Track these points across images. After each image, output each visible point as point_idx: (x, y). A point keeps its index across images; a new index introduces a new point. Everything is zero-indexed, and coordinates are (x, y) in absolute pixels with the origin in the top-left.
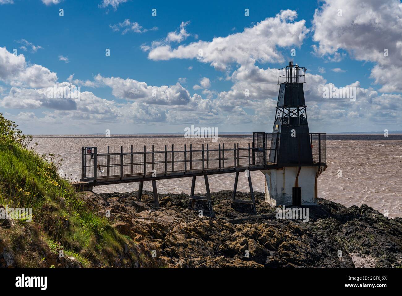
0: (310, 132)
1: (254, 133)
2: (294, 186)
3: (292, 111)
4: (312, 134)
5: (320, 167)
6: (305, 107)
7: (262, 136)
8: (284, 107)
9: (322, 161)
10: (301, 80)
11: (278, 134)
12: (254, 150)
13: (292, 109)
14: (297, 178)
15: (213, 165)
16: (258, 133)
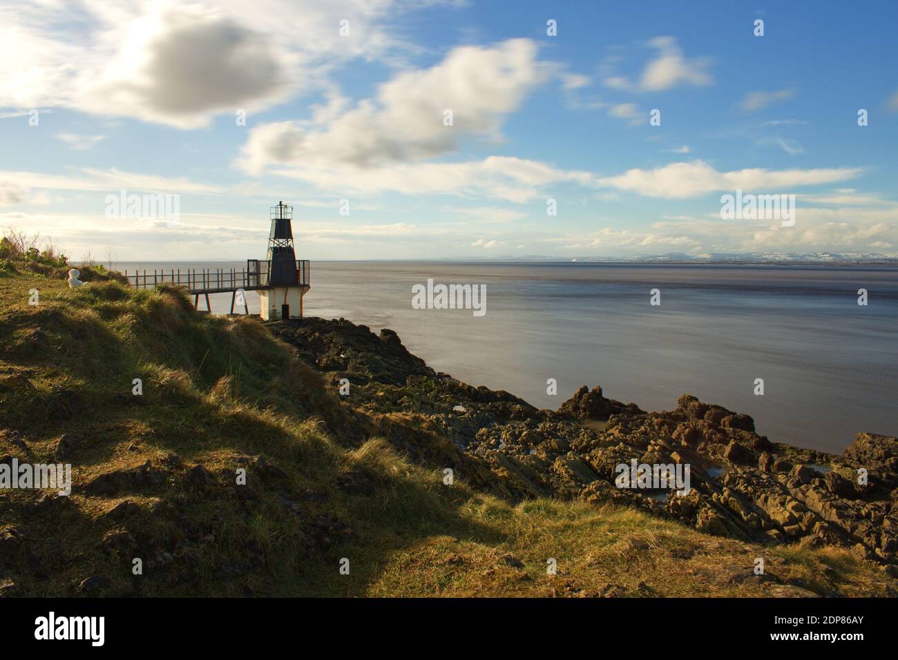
0: (296, 259)
1: (249, 261)
2: (283, 304)
3: (282, 242)
4: (299, 261)
5: (305, 287)
6: (292, 239)
7: (255, 263)
8: (275, 238)
9: (306, 283)
10: (288, 217)
11: (269, 261)
12: (249, 274)
13: (281, 240)
14: (286, 296)
15: (213, 286)
16: (253, 261)
